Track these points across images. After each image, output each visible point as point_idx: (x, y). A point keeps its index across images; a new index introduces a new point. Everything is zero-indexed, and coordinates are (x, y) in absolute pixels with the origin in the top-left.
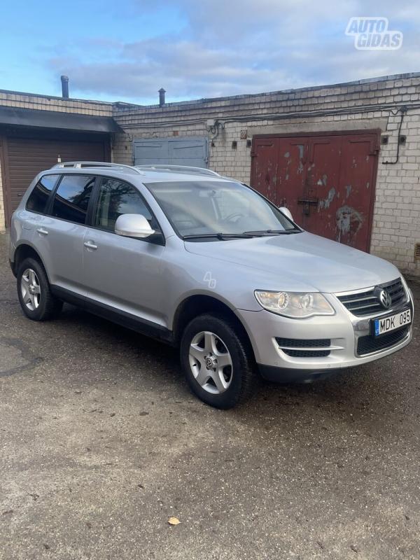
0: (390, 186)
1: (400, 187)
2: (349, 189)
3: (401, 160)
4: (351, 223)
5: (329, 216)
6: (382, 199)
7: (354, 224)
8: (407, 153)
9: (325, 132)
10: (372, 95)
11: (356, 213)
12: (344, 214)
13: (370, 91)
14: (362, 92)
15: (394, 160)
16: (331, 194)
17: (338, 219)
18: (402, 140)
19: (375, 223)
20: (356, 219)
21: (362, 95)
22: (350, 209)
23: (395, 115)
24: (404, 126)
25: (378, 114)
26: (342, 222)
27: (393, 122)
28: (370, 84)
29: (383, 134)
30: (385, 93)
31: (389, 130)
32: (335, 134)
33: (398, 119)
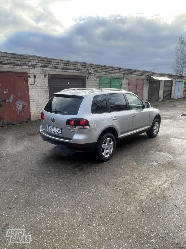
0: (34, 92)
1: (37, 92)
2: (19, 94)
3: (36, 83)
4: (23, 106)
5: (13, 105)
6: (32, 96)
7: (24, 107)
8: (37, 81)
9: (4, 71)
10: (24, 60)
11: (24, 102)
12: (19, 103)
13: (24, 58)
14: (20, 58)
15: (34, 83)
16: (12, 96)
17: (17, 106)
18: (35, 77)
19: (30, 105)
20: (24, 105)
21: (20, 59)
22: (21, 101)
23: (32, 68)
24: (35, 72)
25: (26, 67)
26: (19, 106)
27: (31, 71)
28: (24, 56)
29: (28, 74)
30: (29, 60)
31: (30, 73)
32: (8, 72)
33: (33, 70)
